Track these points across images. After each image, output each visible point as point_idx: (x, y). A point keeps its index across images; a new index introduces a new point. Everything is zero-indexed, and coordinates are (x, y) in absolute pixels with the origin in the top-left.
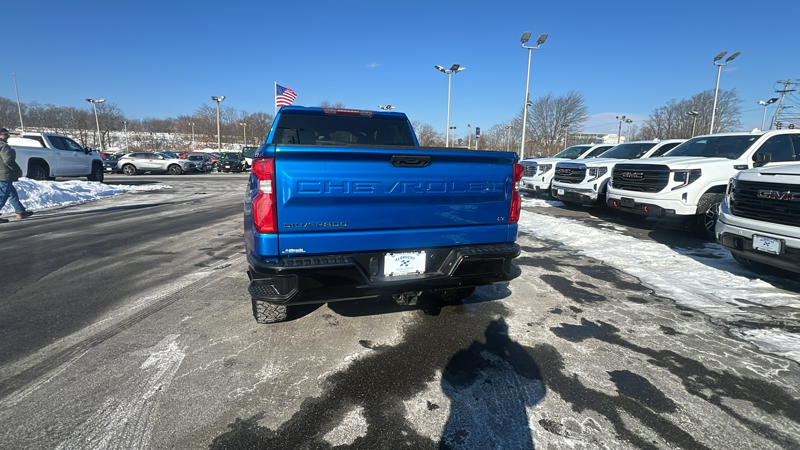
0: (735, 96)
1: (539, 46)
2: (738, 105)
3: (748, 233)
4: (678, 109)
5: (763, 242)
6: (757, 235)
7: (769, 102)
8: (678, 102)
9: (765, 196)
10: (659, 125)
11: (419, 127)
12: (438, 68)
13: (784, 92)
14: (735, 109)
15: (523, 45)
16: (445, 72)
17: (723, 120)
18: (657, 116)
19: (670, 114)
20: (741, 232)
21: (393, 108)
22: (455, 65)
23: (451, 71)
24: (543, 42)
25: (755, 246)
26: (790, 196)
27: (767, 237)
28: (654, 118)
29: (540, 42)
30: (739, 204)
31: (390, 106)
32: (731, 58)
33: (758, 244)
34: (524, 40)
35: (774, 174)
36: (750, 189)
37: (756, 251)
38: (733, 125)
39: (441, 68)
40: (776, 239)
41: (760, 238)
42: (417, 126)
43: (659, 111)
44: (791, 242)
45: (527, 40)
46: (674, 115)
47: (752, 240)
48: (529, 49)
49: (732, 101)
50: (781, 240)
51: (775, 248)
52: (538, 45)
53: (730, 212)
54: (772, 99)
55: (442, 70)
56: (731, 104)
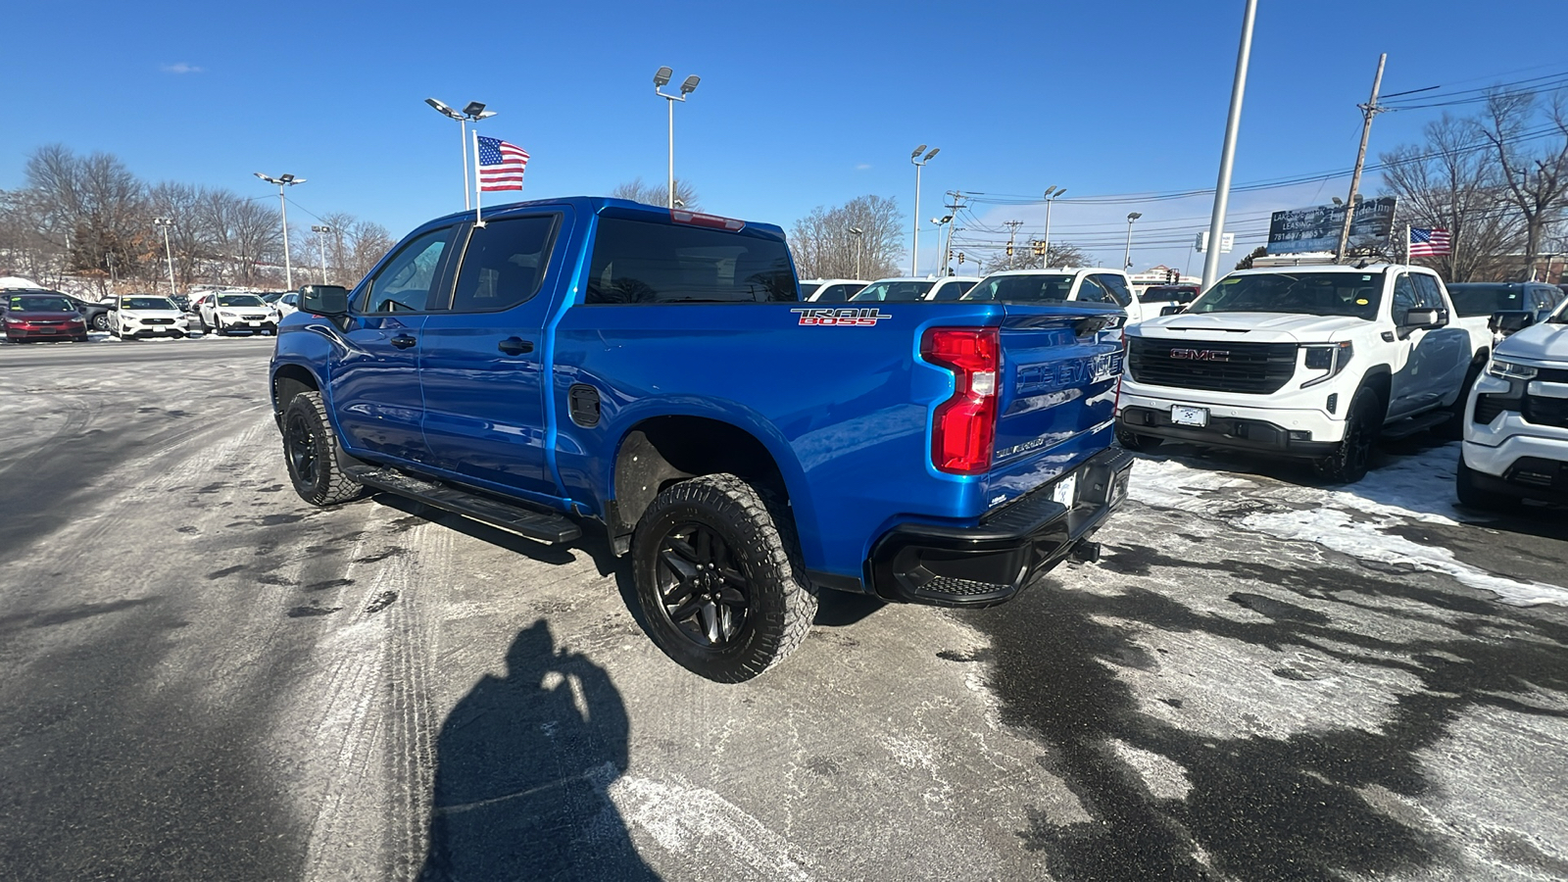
0: (894, 208)
1: (684, 96)
2: (900, 221)
3: (1163, 405)
4: (828, 221)
5: (1185, 413)
6: (1178, 406)
7: (942, 221)
8: (827, 212)
9: (1180, 357)
10: (805, 247)
11: (351, 229)
12: (434, 105)
13: (954, 207)
14: (897, 228)
15: (658, 89)
16: (450, 116)
17: (884, 243)
18: (801, 232)
19: (818, 229)
20: (1155, 404)
21: (299, 181)
22: (473, 104)
23: (467, 115)
24: (691, 90)
25: (1174, 419)
26: (1210, 355)
27: (1189, 406)
28: (798, 234)
29: (687, 88)
30: (1145, 368)
31: (293, 177)
32: (929, 156)
33: (1178, 416)
34: (660, 81)
35: (1185, 329)
36: (1159, 347)
37: (1177, 426)
38: (895, 250)
39: (442, 105)
40: (1201, 408)
41: (1181, 409)
42: (346, 226)
43: (803, 224)
44: (1216, 411)
45: (665, 82)
46: (824, 231)
47: (1170, 413)
48: (668, 99)
49: (892, 215)
50: (1207, 409)
51: (1199, 419)
52: (683, 93)
53: (1131, 378)
54: (946, 217)
55: (445, 111)
56: (891, 220)
